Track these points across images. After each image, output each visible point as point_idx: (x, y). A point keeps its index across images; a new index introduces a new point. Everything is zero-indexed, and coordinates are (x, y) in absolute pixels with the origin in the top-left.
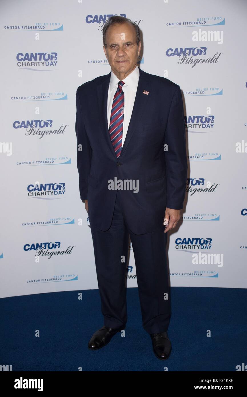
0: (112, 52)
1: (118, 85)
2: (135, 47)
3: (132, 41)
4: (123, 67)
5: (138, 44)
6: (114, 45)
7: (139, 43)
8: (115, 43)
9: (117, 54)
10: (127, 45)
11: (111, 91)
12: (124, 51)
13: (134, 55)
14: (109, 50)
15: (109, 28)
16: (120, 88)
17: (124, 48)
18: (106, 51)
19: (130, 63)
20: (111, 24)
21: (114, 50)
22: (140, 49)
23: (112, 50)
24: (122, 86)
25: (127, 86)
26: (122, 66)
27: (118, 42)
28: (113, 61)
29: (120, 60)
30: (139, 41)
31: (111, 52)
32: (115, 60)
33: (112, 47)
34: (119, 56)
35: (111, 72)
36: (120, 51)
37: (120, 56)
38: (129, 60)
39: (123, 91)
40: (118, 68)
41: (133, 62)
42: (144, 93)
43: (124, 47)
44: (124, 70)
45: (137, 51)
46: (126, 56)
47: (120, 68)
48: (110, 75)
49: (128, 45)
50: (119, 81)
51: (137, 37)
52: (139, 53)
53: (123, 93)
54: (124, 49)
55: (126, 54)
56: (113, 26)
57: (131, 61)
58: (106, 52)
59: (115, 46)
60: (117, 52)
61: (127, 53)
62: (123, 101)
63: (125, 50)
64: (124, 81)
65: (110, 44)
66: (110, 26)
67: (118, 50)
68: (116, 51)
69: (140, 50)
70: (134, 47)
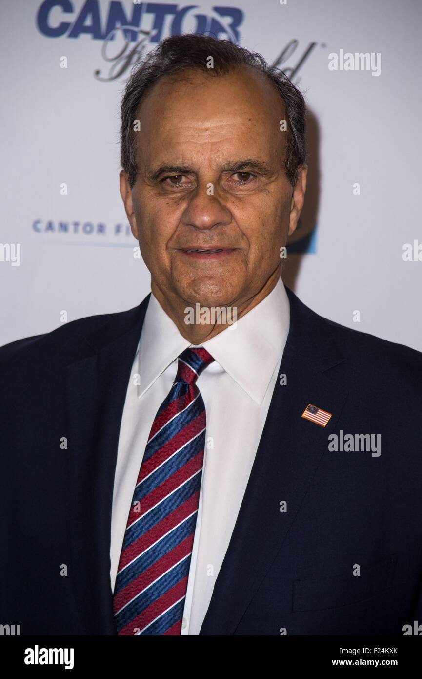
0: (162, 202)
1: (181, 367)
2: (276, 186)
3: (264, 158)
4: (210, 277)
5: (292, 176)
6: (172, 169)
7: (299, 170)
8: (178, 163)
9: (186, 212)
10: (236, 177)
11: (138, 394)
12: (222, 202)
13: (271, 228)
14: (149, 192)
15: (156, 90)
16: (187, 380)
17: (225, 190)
18: (134, 200)
19: (246, 262)
20: (167, 71)
21: (174, 193)
22: (299, 198)
23: (163, 193)
24: (200, 371)
25: (224, 372)
26: (208, 273)
27: (195, 160)
28: (163, 246)
29: (195, 244)
30: (300, 161)
31: (155, 203)
32: (171, 245)
33: (167, 178)
34: (195, 226)
35: (147, 299)
36: (200, 201)
37: (198, 223)
38: (243, 244)
39: (200, 397)
40: (184, 283)
41: (262, 258)
42: (307, 414)
43: (223, 182)
44: (215, 296)
45: (285, 207)
46: (229, 226)
47: (194, 283)
48: (141, 311)
49: (244, 177)
50: (184, 344)
51: (289, 141)
52: (294, 216)
53: (200, 407)
54: (221, 193)
55: (232, 216)
56: (176, 80)
57: (252, 257)
58: (130, 202)
59: (179, 178)
60: (184, 206)
61: (237, 212)
62: (199, 446)
63: (226, 199)
64: (210, 346)
65: (156, 166)
66: (163, 80)
67: (193, 194)
68: (182, 199)
69: (300, 205)
70: (272, 187)
